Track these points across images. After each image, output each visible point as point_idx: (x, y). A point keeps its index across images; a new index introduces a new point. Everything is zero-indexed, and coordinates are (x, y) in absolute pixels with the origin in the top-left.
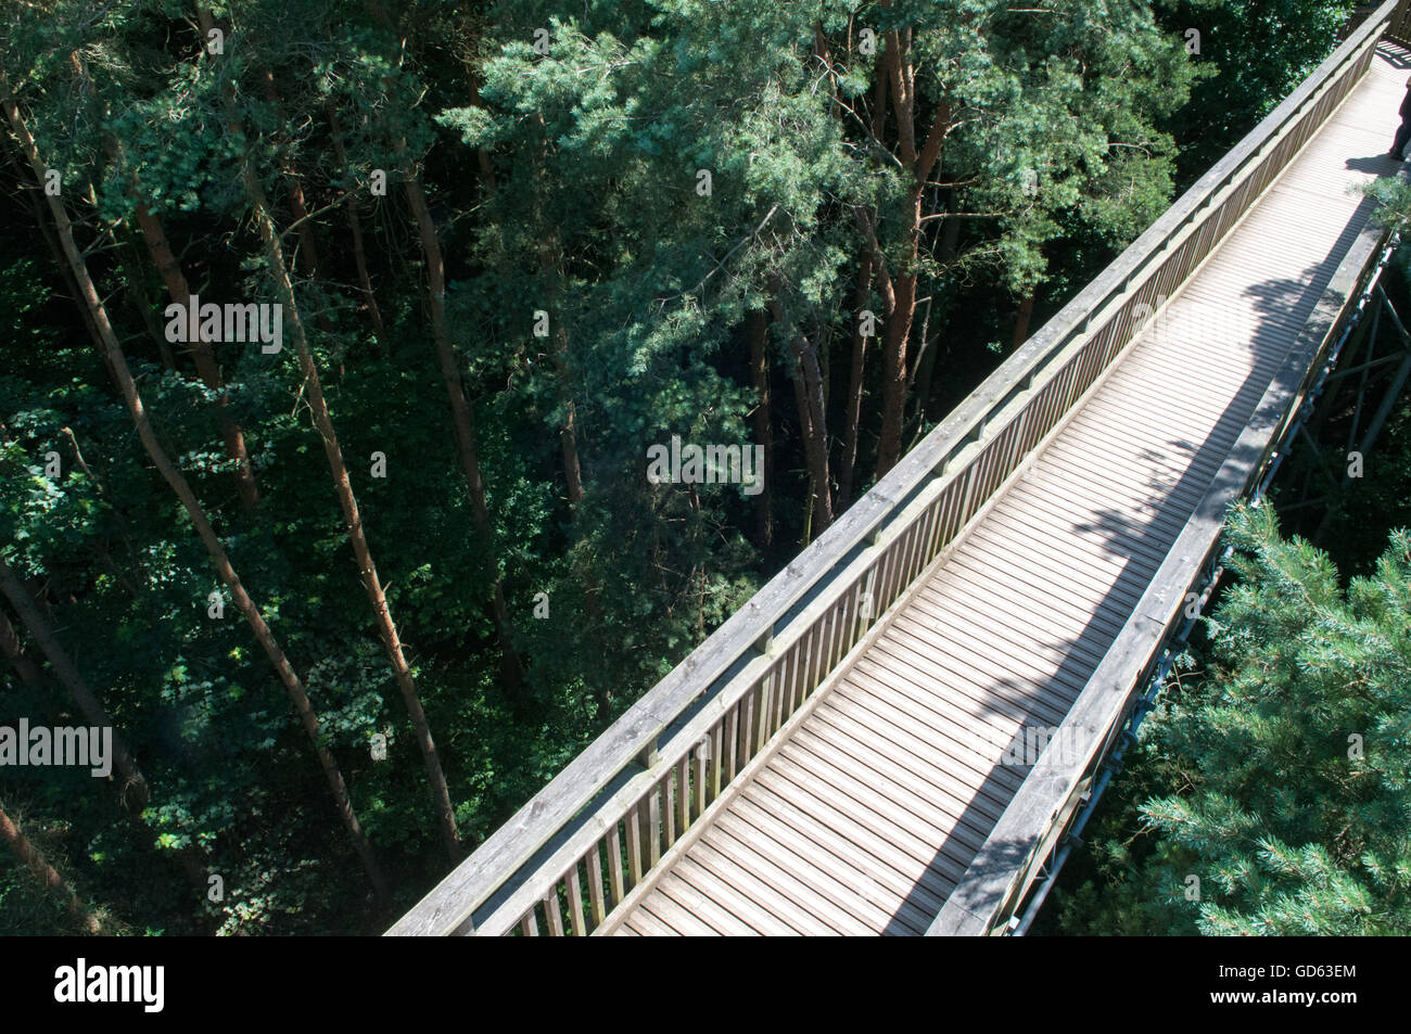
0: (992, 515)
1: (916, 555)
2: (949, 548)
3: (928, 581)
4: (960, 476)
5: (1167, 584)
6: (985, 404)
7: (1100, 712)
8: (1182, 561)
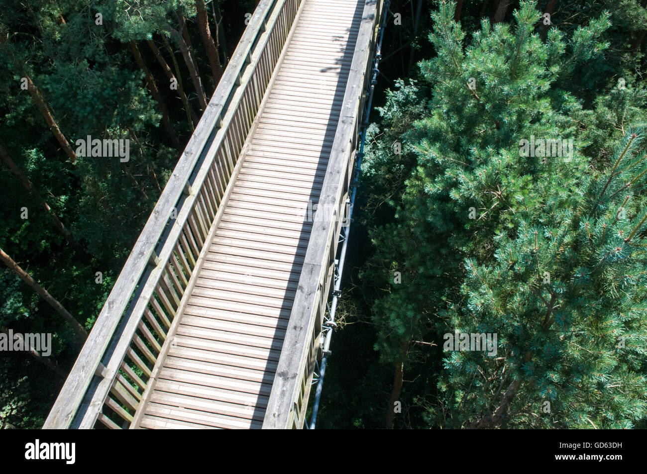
0: (271, 96)
1: (243, 126)
2: (257, 117)
3: (253, 135)
4: (249, 82)
5: (350, 100)
6: (246, 46)
7: (339, 164)
8: (353, 87)
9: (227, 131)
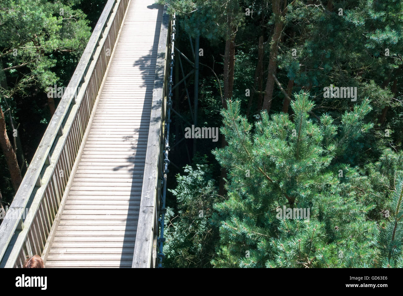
0: (71, 193)
1: (44, 225)
2: (58, 215)
3: (54, 233)
4: (49, 183)
5: (148, 190)
6: (46, 149)
7: (145, 253)
8: (149, 179)
9: (29, 233)
